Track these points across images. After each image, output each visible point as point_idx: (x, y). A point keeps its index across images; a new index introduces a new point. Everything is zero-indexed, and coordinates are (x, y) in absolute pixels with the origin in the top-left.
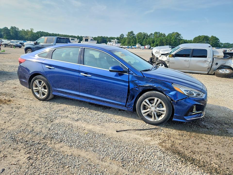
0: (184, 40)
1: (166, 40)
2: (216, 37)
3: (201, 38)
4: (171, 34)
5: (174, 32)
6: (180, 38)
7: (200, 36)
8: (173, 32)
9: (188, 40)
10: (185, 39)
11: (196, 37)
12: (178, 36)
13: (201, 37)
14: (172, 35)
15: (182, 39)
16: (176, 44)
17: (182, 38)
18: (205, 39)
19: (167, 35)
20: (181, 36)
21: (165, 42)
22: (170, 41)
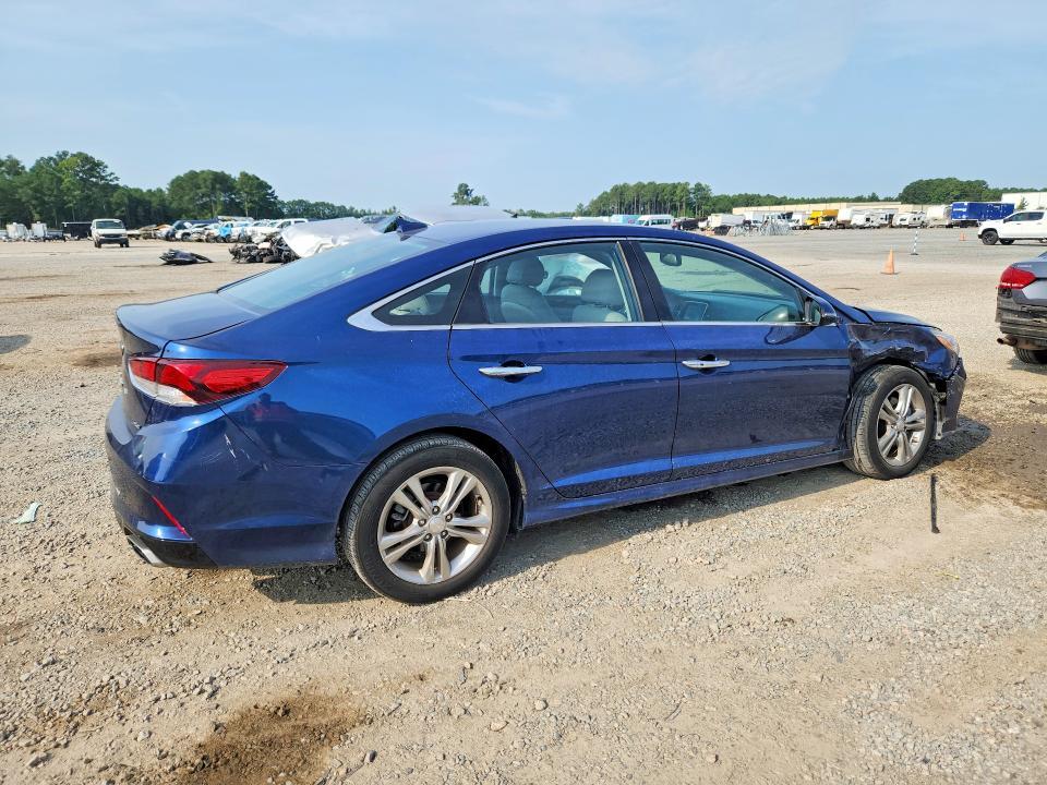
0: (125, 189)
1: (36, 190)
2: (258, 179)
3: (201, 182)
4: (51, 158)
5: (65, 154)
6: (103, 178)
7: (193, 175)
8: (61, 151)
9: (145, 191)
10: (132, 186)
11: (178, 178)
12: (92, 169)
13: (201, 177)
14: (57, 164)
15: (117, 187)
16: (92, 207)
17: (116, 182)
18: (218, 186)
19: (28, 164)
20: (108, 171)
21: (34, 202)
22: (55, 196)
